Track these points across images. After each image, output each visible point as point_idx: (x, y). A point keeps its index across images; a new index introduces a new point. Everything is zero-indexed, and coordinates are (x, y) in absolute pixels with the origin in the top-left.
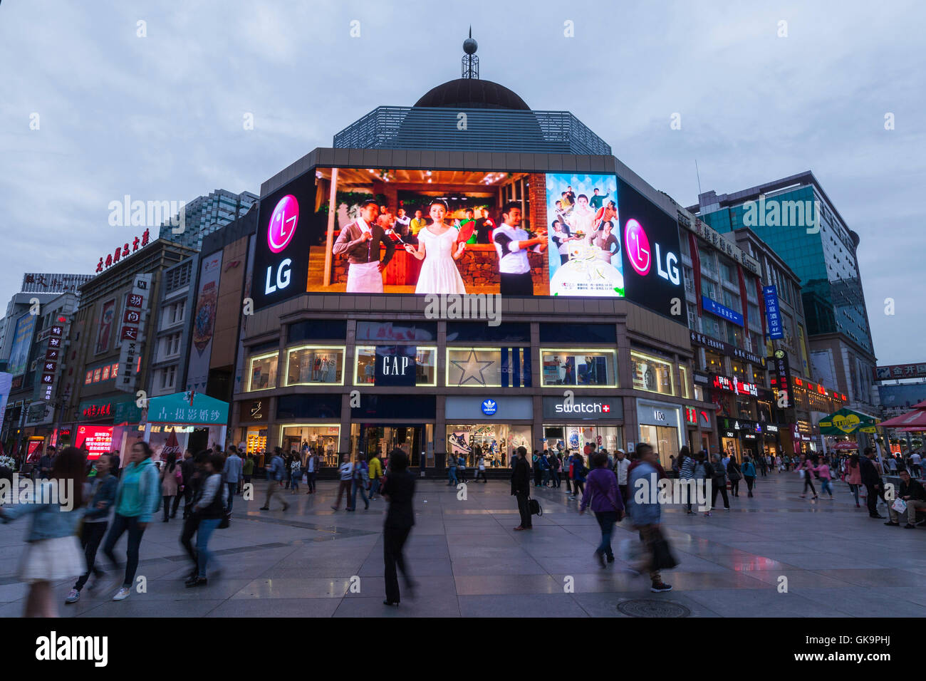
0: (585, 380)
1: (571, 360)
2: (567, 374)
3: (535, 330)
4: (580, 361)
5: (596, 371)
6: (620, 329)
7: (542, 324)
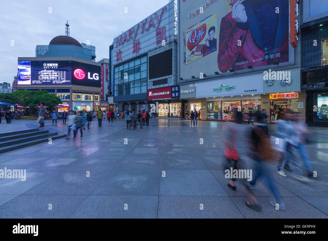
0: (66, 99)
1: (64, 95)
2: (63, 98)
3: (56, 90)
4: (66, 95)
5: (68, 97)
6: (70, 90)
7: (57, 89)
